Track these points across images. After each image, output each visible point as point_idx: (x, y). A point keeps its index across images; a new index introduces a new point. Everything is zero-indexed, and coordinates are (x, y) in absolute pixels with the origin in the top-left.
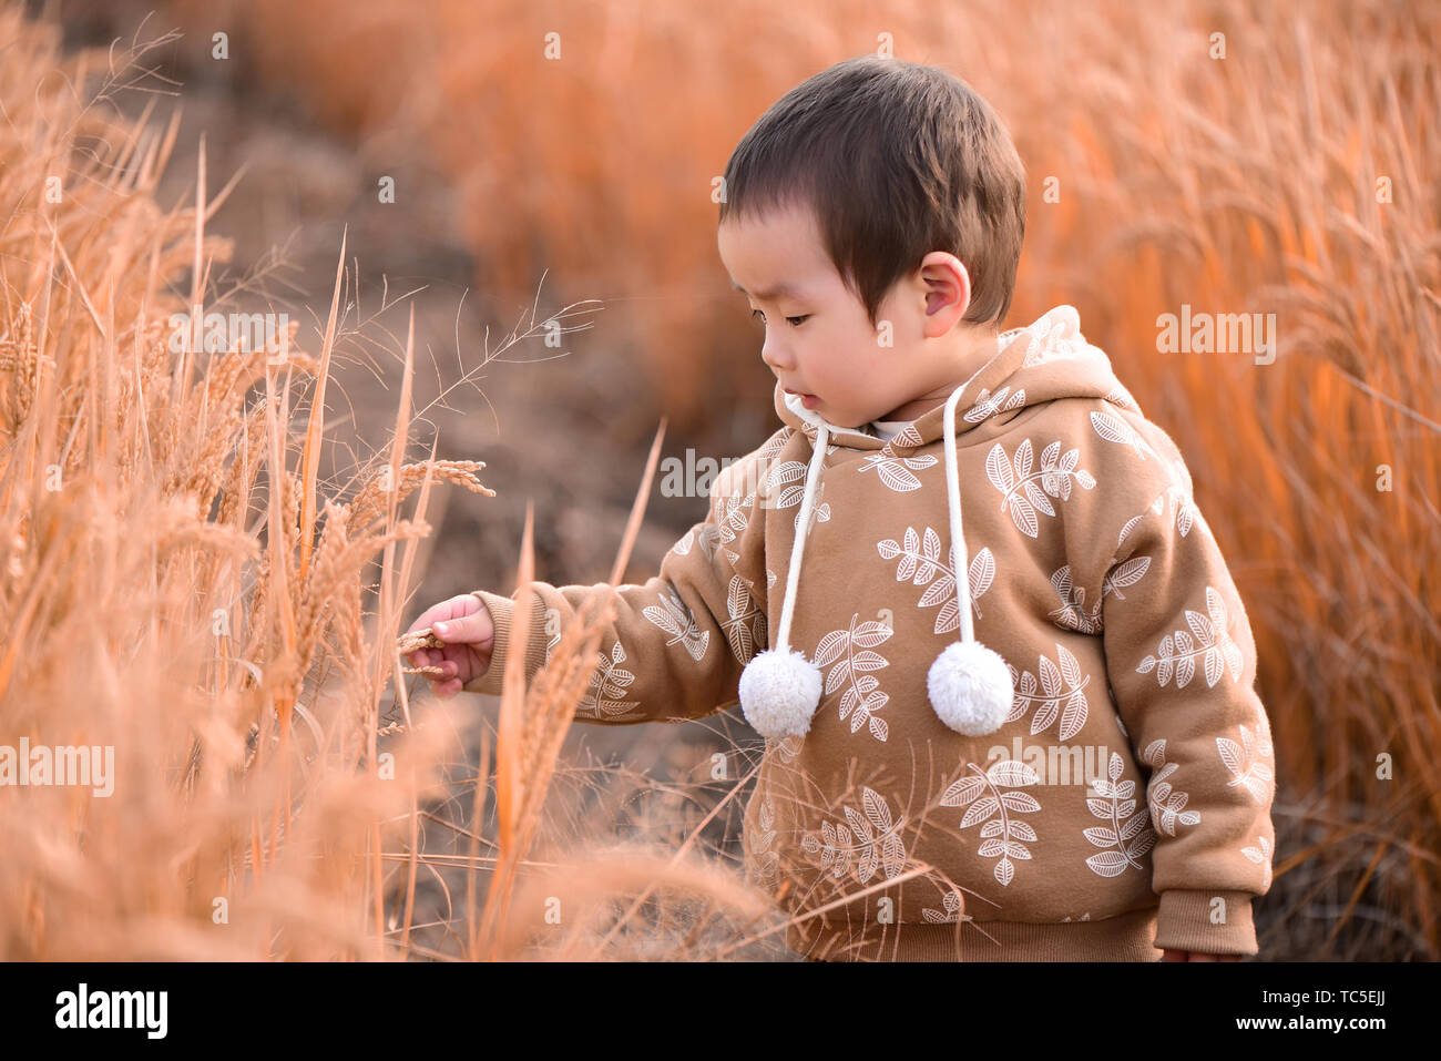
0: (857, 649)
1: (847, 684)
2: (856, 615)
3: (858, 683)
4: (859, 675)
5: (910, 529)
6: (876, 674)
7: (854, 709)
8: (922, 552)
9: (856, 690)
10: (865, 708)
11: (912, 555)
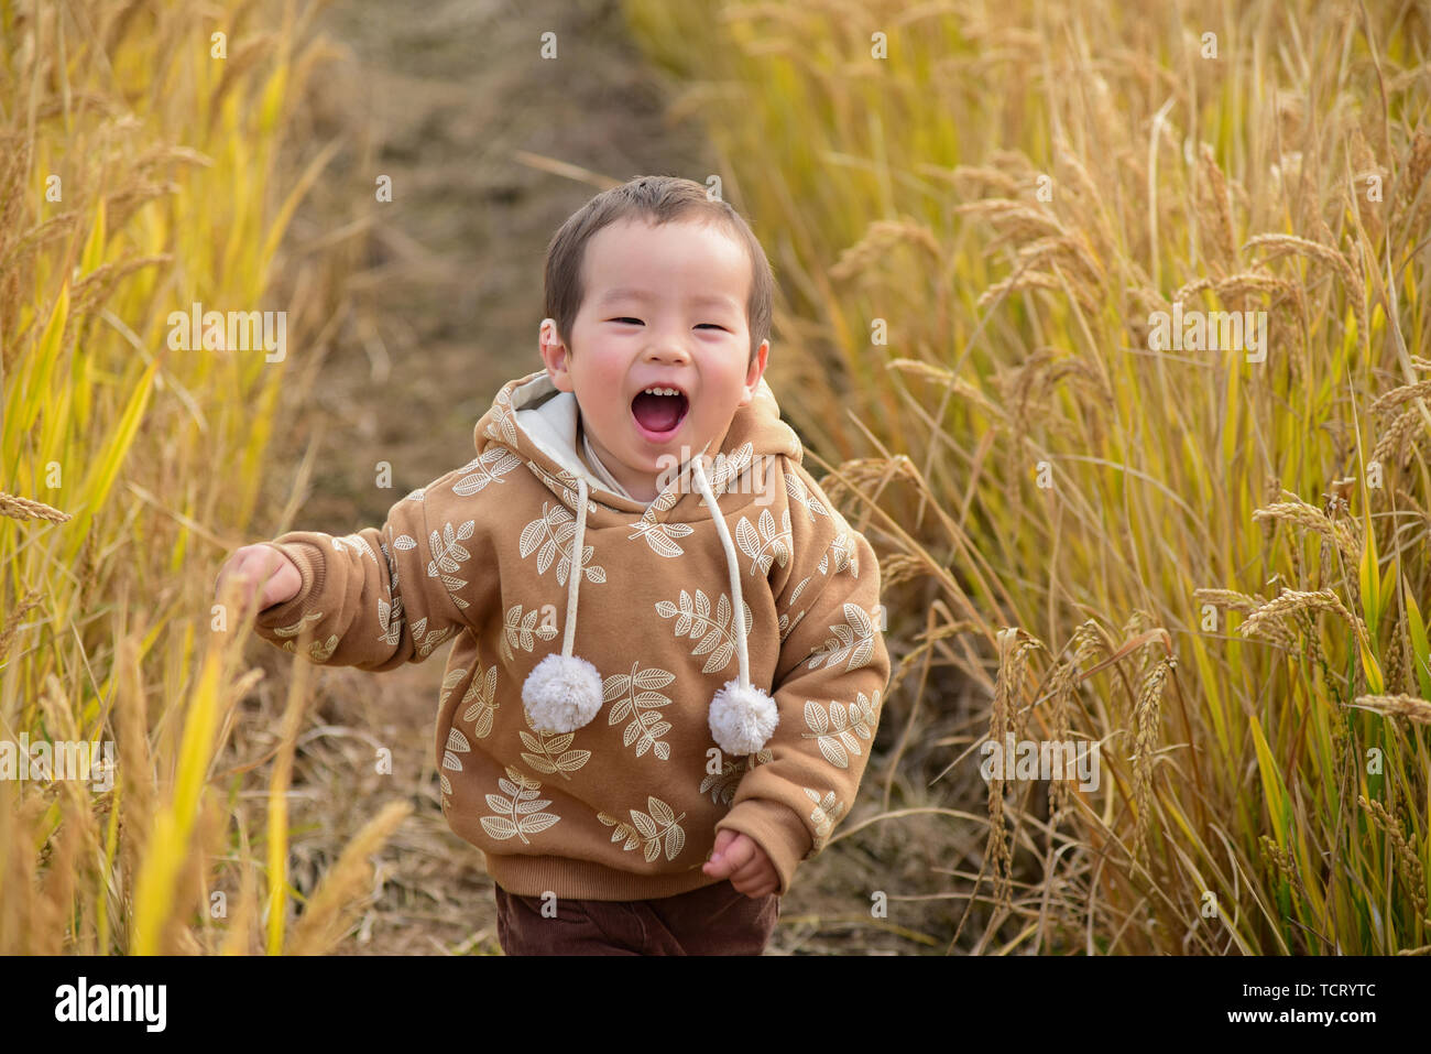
0: (638, 691)
1: (630, 718)
2: (637, 663)
3: (642, 718)
4: (642, 711)
5: (683, 591)
6: (660, 710)
7: (639, 737)
8: (695, 611)
9: (640, 722)
10: (650, 736)
11: (688, 614)
